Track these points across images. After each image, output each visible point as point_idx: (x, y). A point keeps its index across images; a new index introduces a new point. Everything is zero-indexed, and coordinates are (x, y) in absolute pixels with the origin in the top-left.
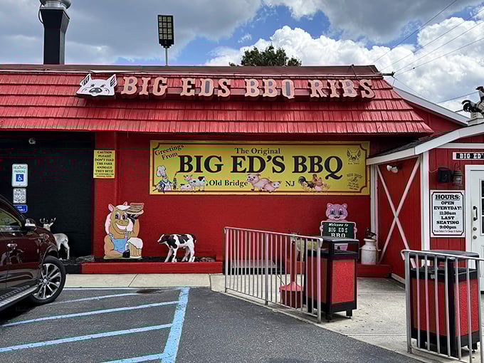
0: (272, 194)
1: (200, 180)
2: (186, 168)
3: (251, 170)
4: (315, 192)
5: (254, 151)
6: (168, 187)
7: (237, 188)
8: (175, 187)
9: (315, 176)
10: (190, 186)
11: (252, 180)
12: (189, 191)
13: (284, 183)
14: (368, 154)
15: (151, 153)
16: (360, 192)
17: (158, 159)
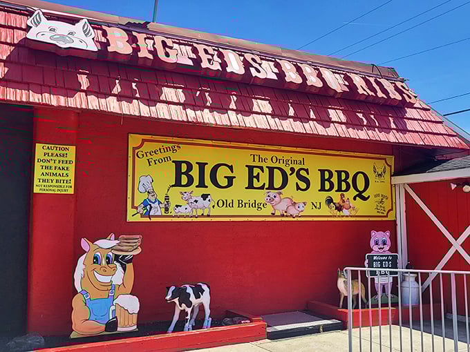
0: (295, 219)
1: (204, 199)
2: (184, 180)
3: (271, 187)
4: (343, 216)
5: (274, 160)
6: (157, 210)
7: (254, 211)
8: (167, 209)
9: (342, 196)
10: (189, 209)
11: (271, 200)
12: (187, 216)
13: (309, 205)
14: (393, 171)
15: (130, 154)
16: (387, 216)
17: (141, 164)
